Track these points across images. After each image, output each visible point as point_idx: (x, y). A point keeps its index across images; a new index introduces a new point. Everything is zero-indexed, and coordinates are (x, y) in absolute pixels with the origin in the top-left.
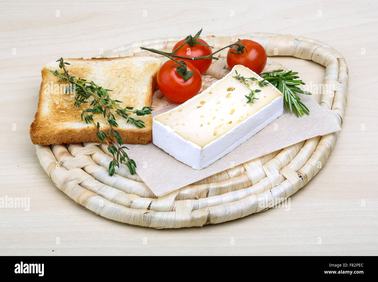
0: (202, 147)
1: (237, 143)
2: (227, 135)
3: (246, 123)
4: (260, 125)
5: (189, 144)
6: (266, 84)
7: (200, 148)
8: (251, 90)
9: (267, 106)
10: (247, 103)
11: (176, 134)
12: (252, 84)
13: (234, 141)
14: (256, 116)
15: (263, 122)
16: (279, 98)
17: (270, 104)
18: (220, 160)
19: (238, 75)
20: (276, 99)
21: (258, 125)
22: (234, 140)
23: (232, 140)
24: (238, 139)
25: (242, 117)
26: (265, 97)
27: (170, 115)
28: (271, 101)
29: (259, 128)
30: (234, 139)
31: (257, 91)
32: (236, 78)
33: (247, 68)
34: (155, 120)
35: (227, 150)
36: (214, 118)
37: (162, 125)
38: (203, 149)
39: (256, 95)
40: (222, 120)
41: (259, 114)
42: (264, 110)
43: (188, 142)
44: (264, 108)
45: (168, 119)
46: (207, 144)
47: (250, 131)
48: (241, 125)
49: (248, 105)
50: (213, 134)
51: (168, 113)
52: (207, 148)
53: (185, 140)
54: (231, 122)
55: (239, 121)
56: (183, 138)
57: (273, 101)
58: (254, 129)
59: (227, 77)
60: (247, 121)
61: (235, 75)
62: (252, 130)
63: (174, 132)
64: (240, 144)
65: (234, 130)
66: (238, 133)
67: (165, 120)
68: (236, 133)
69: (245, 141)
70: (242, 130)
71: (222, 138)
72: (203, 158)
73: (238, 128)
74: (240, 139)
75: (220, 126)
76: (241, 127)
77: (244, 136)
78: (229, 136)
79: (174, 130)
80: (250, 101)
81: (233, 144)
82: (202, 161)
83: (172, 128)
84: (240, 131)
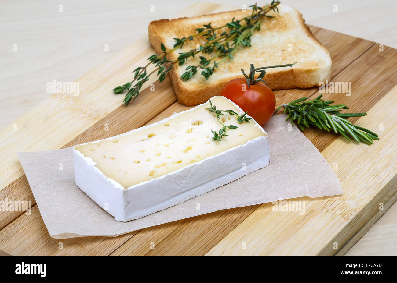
0: (125, 188)
1: (188, 193)
2: (168, 176)
3: (201, 165)
4: (229, 173)
5: (110, 181)
6: (247, 120)
7: (122, 188)
8: (223, 125)
9: (239, 146)
10: (213, 140)
11: (96, 168)
12: (229, 119)
13: (184, 190)
14: (220, 157)
15: (233, 171)
16: (260, 138)
17: (245, 145)
18: (159, 213)
19: (213, 106)
20: (256, 139)
21: (227, 174)
22: (182, 187)
23: (178, 187)
24: (189, 187)
25: (198, 157)
26: (240, 136)
27: (100, 145)
28: (247, 141)
30: (182, 185)
31: (232, 127)
32: (210, 110)
33: (230, 100)
34: (75, 149)
35: (172, 200)
36: (160, 154)
37: (82, 155)
38: (127, 191)
39: (229, 132)
40: (169, 158)
41: (224, 155)
42: (234, 151)
44: (234, 148)
45: (94, 150)
46: (135, 184)
47: (212, 180)
48: (192, 167)
49: (214, 143)
50: (149, 174)
51: (97, 143)
52: (133, 189)
53: (105, 177)
54: (180, 162)
55: (193, 161)
56: (104, 173)
57: (249, 141)
58: (219, 177)
59: (197, 109)
60: (204, 162)
61: (209, 106)
62: (215, 179)
63: (95, 166)
64: (194, 196)
65: (180, 172)
66: (188, 177)
67: (90, 150)
68: (186, 177)
69: (204, 193)
70: (195, 175)
71: (159, 179)
72: (128, 205)
73: (188, 170)
74: (194, 188)
75: (164, 165)
76: (193, 169)
77: (200, 185)
78: (173, 180)
79: (95, 164)
80: (217, 138)
81: (181, 193)
82: (126, 208)
83: (94, 161)
84: (192, 175)
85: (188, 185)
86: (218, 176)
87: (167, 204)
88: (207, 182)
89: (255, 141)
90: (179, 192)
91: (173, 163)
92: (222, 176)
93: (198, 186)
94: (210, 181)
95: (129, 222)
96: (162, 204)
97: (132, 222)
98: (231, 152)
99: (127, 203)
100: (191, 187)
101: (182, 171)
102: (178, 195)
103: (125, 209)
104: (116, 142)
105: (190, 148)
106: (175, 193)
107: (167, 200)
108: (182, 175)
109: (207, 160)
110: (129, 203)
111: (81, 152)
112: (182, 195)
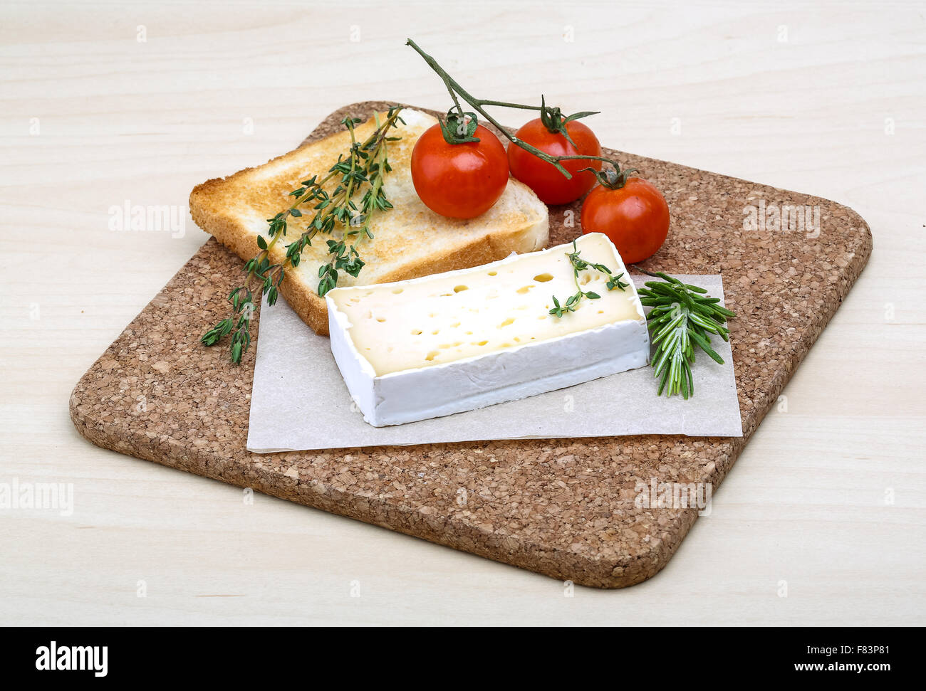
0: (379, 375)
1: (492, 394)
2: (453, 365)
3: (515, 354)
4: (570, 371)
6: (622, 287)
7: (374, 375)
8: (579, 289)
9: (588, 331)
10: (549, 314)
11: (347, 335)
12: (598, 278)
13: (484, 389)
14: (551, 345)
15: (578, 368)
16: (629, 322)
17: (600, 330)
18: (437, 420)
19: (576, 252)
20: (621, 322)
21: (564, 372)
22: (479, 385)
23: (474, 384)
24: (492, 385)
25: (517, 340)
26: (600, 313)
27: (371, 293)
28: (606, 324)
29: (567, 379)
30: (480, 381)
31: (592, 296)
32: (571, 258)
33: (613, 245)
34: (330, 295)
35: (461, 403)
36: (458, 325)
37: (333, 308)
38: (380, 380)
39: (585, 301)
40: (470, 333)
41: (559, 343)
43: (358, 356)
44: (578, 334)
45: (358, 301)
46: (395, 372)
47: (538, 379)
48: (499, 355)
49: (550, 319)
50: (426, 356)
52: (391, 380)
53: (354, 350)
54: (483, 343)
55: (506, 346)
56: (355, 344)
57: (607, 326)
58: (550, 376)
59: (553, 252)
60: (521, 349)
61: (571, 251)
62: (543, 377)
63: (348, 329)
64: (503, 401)
65: (476, 361)
66: (491, 371)
67: (352, 300)
68: (487, 369)
69: (522, 397)
70: (505, 368)
71: (438, 369)
72: (382, 401)
73: (492, 360)
74: (504, 387)
75: (457, 344)
76: (500, 358)
77: (516, 384)
78: (463, 372)
79: (349, 325)
80: (557, 311)
81: (479, 393)
82: (378, 407)
83: (349, 320)
84: (499, 368)
85: (491, 383)
86: (547, 373)
87: (453, 407)
88: (528, 381)
89: (618, 326)
90: (476, 391)
91: (473, 344)
92: (556, 374)
93: (510, 385)
94: (533, 380)
95: (383, 429)
96: (443, 407)
97: (388, 428)
98: (572, 339)
99: (379, 399)
100: (497, 386)
101: (480, 360)
102: (473, 395)
103: (376, 408)
104: (398, 292)
105: (510, 322)
106: (468, 393)
107: (452, 401)
108: (479, 366)
109: (526, 348)
110: (383, 399)
111: (336, 303)
112: (481, 397)
